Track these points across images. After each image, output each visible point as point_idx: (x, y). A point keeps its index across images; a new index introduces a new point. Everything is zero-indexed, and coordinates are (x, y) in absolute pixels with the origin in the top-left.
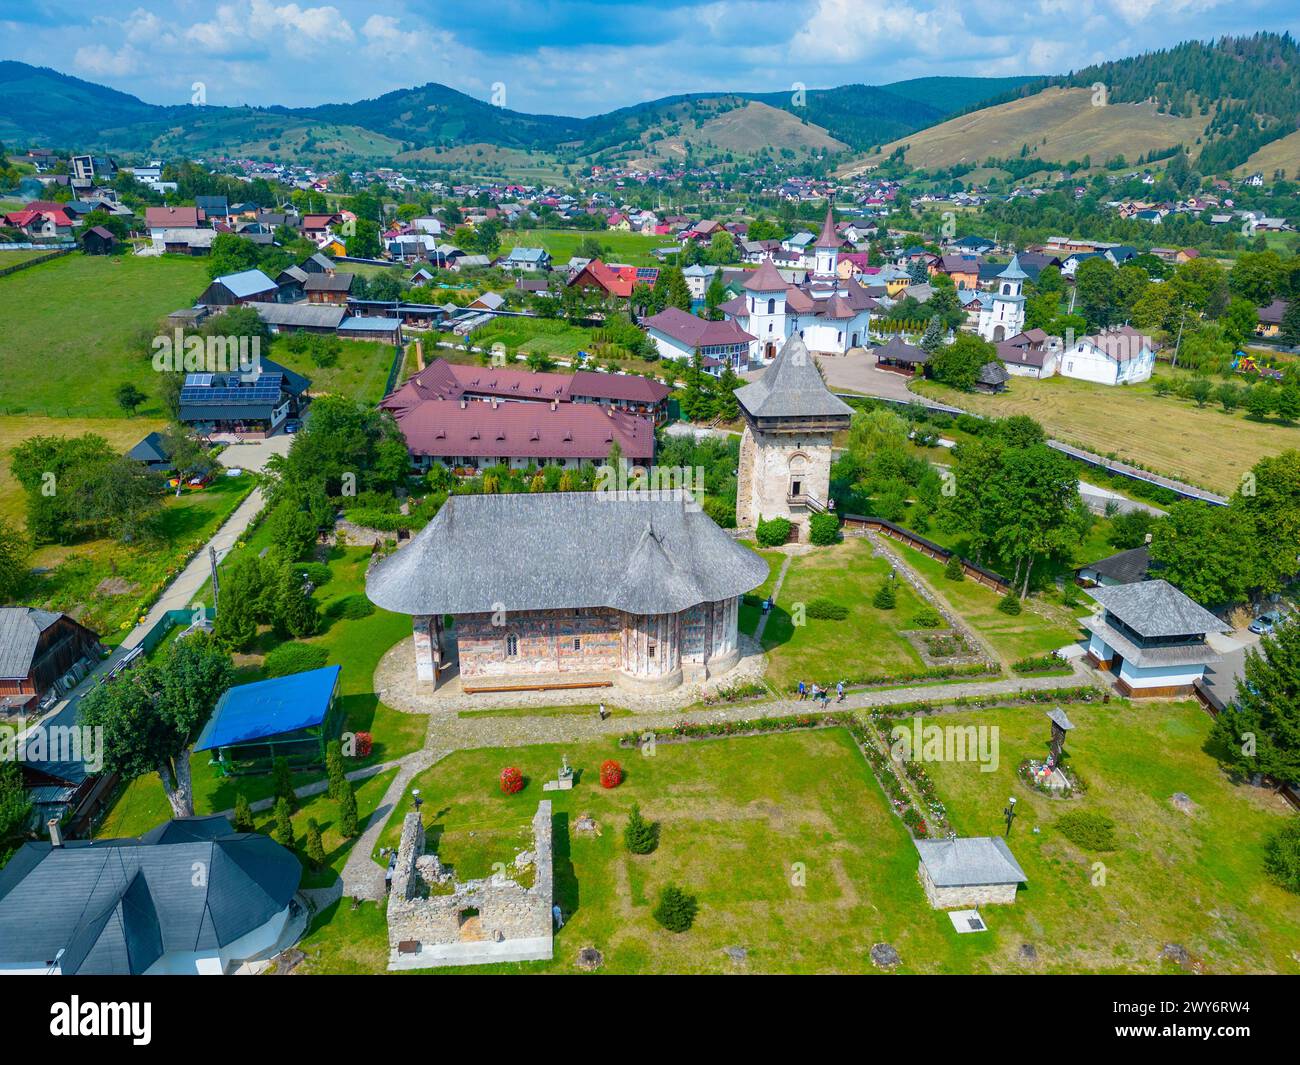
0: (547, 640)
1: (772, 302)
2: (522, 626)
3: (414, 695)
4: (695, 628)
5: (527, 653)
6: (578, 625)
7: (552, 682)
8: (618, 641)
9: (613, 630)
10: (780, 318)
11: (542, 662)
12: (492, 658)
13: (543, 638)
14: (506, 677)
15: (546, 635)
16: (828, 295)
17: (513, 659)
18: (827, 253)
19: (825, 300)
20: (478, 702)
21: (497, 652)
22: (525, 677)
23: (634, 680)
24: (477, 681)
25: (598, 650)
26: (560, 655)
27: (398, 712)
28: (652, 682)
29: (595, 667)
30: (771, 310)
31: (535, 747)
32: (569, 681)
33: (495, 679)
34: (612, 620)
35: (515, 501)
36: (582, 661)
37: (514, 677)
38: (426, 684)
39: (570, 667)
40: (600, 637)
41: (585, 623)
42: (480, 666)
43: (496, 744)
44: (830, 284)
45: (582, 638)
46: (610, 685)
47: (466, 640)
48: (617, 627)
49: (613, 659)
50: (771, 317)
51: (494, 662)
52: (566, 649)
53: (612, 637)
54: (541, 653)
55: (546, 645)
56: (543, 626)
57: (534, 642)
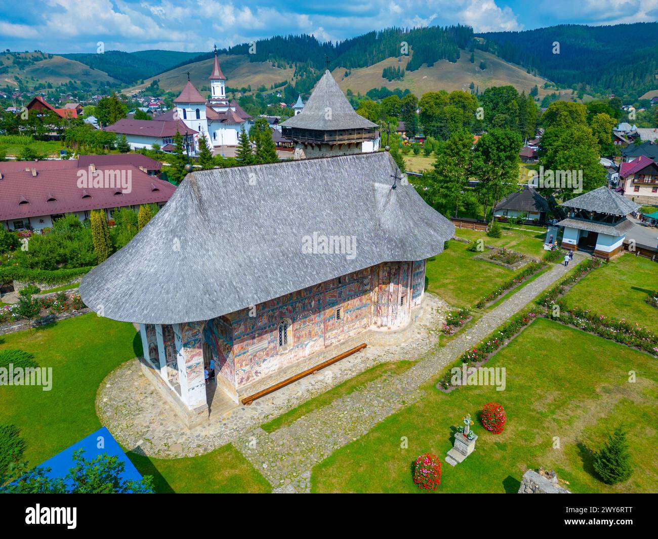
0: (317, 318)
1: (198, 111)
2: (294, 308)
3: (188, 432)
4: (417, 274)
5: (299, 338)
6: (340, 293)
7: (321, 360)
8: (369, 302)
9: (365, 292)
10: (204, 122)
11: (312, 343)
12: (267, 355)
13: (313, 317)
14: (282, 371)
15: (314, 313)
16: (225, 110)
17: (285, 349)
18: (220, 83)
19: (224, 113)
20: (268, 408)
21: (272, 345)
22: (298, 365)
23: (390, 333)
24: (254, 386)
25: (354, 314)
26: (326, 330)
27: (186, 459)
28: (404, 330)
29: (352, 333)
30: (198, 117)
31: (380, 427)
32: (335, 354)
33: (270, 377)
34: (366, 281)
35: (260, 173)
36: (343, 331)
37: (289, 368)
38: (199, 411)
39: (333, 341)
40: (356, 302)
41: (345, 290)
42: (257, 368)
43: (342, 442)
44: (224, 103)
45: (343, 307)
46: (365, 346)
47: (243, 341)
48: (368, 287)
49: (365, 321)
50: (198, 121)
51: (269, 359)
52: (331, 322)
53: (365, 298)
54: (310, 332)
55: (314, 324)
56: (313, 303)
57: (305, 322)
